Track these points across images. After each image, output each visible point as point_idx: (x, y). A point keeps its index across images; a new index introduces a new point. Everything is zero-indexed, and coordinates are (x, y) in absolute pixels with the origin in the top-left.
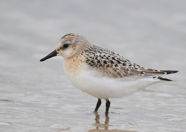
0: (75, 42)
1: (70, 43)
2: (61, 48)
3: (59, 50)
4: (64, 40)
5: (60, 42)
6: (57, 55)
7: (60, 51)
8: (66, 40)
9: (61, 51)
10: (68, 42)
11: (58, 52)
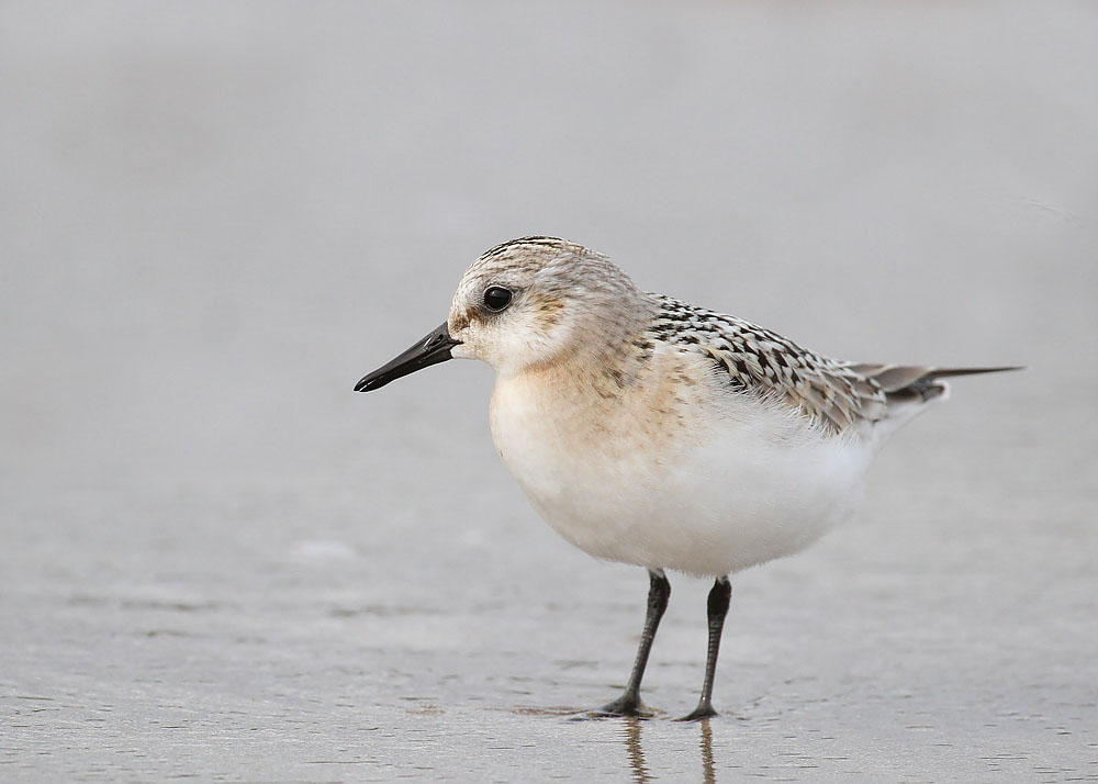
0: (554, 281)
1: (523, 285)
2: (473, 313)
3: (462, 323)
4: (495, 265)
5: (472, 275)
6: (455, 351)
7: (466, 330)
8: (501, 265)
9: (474, 330)
10: (512, 278)
11: (455, 337)
